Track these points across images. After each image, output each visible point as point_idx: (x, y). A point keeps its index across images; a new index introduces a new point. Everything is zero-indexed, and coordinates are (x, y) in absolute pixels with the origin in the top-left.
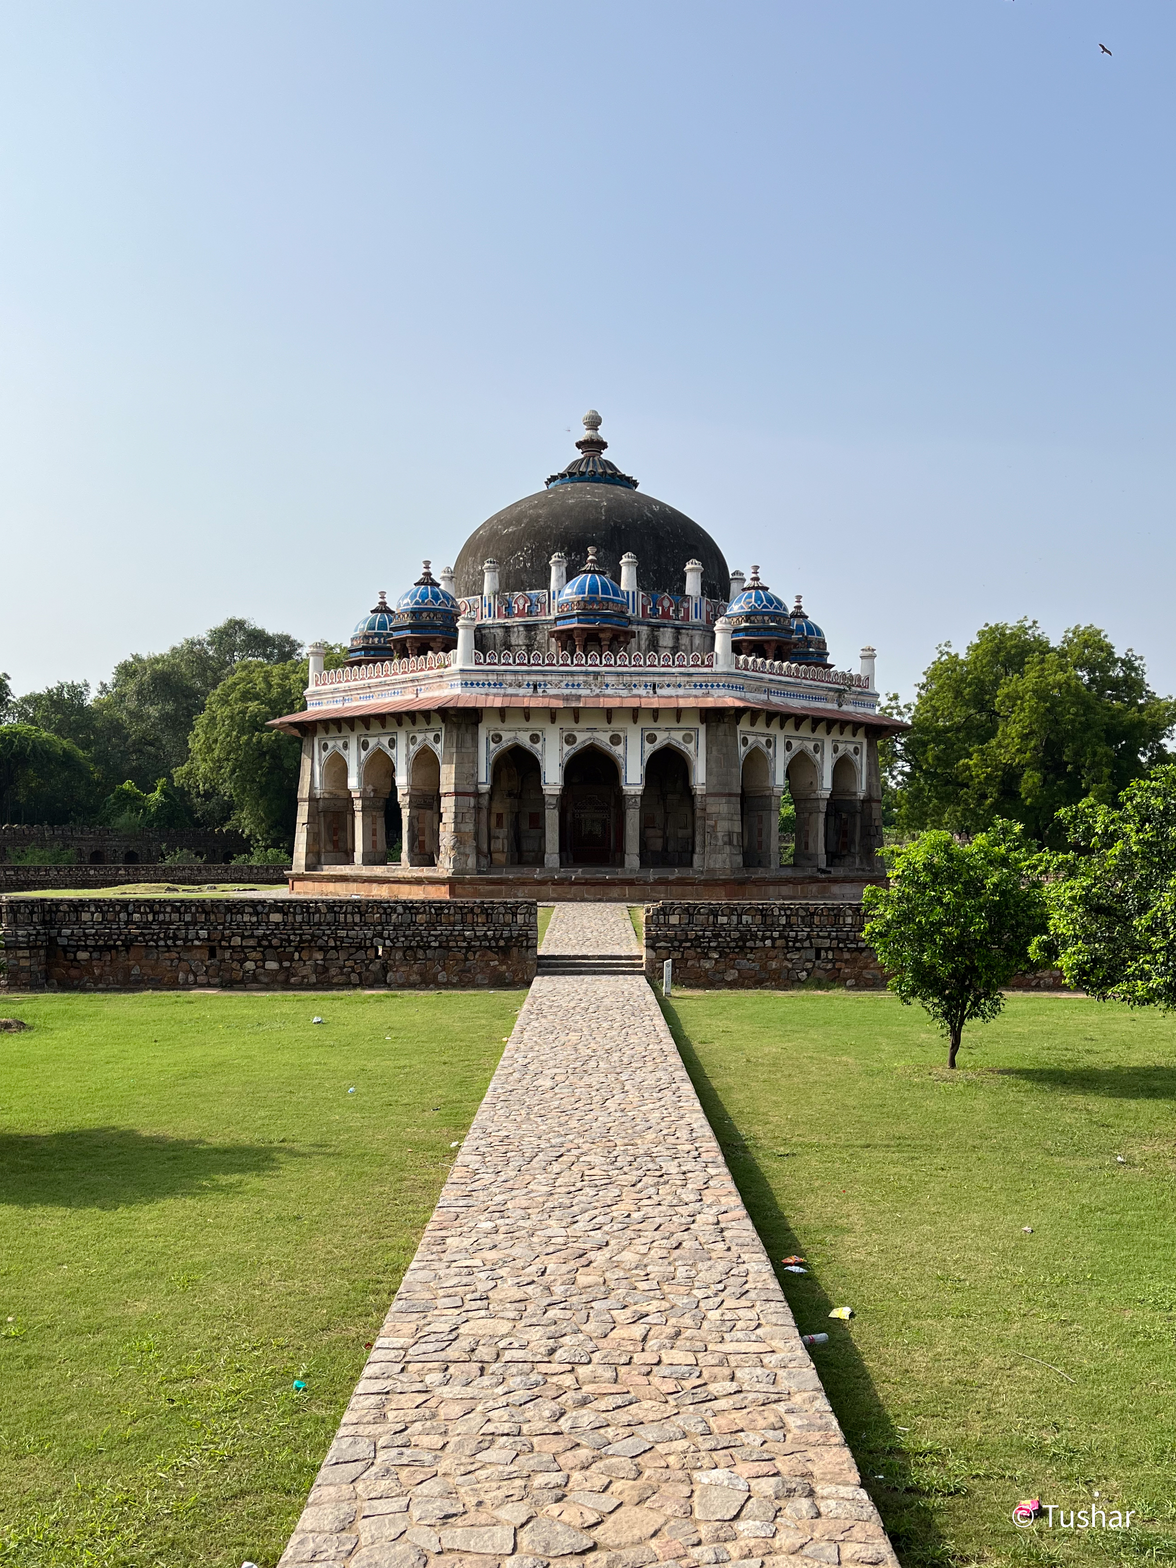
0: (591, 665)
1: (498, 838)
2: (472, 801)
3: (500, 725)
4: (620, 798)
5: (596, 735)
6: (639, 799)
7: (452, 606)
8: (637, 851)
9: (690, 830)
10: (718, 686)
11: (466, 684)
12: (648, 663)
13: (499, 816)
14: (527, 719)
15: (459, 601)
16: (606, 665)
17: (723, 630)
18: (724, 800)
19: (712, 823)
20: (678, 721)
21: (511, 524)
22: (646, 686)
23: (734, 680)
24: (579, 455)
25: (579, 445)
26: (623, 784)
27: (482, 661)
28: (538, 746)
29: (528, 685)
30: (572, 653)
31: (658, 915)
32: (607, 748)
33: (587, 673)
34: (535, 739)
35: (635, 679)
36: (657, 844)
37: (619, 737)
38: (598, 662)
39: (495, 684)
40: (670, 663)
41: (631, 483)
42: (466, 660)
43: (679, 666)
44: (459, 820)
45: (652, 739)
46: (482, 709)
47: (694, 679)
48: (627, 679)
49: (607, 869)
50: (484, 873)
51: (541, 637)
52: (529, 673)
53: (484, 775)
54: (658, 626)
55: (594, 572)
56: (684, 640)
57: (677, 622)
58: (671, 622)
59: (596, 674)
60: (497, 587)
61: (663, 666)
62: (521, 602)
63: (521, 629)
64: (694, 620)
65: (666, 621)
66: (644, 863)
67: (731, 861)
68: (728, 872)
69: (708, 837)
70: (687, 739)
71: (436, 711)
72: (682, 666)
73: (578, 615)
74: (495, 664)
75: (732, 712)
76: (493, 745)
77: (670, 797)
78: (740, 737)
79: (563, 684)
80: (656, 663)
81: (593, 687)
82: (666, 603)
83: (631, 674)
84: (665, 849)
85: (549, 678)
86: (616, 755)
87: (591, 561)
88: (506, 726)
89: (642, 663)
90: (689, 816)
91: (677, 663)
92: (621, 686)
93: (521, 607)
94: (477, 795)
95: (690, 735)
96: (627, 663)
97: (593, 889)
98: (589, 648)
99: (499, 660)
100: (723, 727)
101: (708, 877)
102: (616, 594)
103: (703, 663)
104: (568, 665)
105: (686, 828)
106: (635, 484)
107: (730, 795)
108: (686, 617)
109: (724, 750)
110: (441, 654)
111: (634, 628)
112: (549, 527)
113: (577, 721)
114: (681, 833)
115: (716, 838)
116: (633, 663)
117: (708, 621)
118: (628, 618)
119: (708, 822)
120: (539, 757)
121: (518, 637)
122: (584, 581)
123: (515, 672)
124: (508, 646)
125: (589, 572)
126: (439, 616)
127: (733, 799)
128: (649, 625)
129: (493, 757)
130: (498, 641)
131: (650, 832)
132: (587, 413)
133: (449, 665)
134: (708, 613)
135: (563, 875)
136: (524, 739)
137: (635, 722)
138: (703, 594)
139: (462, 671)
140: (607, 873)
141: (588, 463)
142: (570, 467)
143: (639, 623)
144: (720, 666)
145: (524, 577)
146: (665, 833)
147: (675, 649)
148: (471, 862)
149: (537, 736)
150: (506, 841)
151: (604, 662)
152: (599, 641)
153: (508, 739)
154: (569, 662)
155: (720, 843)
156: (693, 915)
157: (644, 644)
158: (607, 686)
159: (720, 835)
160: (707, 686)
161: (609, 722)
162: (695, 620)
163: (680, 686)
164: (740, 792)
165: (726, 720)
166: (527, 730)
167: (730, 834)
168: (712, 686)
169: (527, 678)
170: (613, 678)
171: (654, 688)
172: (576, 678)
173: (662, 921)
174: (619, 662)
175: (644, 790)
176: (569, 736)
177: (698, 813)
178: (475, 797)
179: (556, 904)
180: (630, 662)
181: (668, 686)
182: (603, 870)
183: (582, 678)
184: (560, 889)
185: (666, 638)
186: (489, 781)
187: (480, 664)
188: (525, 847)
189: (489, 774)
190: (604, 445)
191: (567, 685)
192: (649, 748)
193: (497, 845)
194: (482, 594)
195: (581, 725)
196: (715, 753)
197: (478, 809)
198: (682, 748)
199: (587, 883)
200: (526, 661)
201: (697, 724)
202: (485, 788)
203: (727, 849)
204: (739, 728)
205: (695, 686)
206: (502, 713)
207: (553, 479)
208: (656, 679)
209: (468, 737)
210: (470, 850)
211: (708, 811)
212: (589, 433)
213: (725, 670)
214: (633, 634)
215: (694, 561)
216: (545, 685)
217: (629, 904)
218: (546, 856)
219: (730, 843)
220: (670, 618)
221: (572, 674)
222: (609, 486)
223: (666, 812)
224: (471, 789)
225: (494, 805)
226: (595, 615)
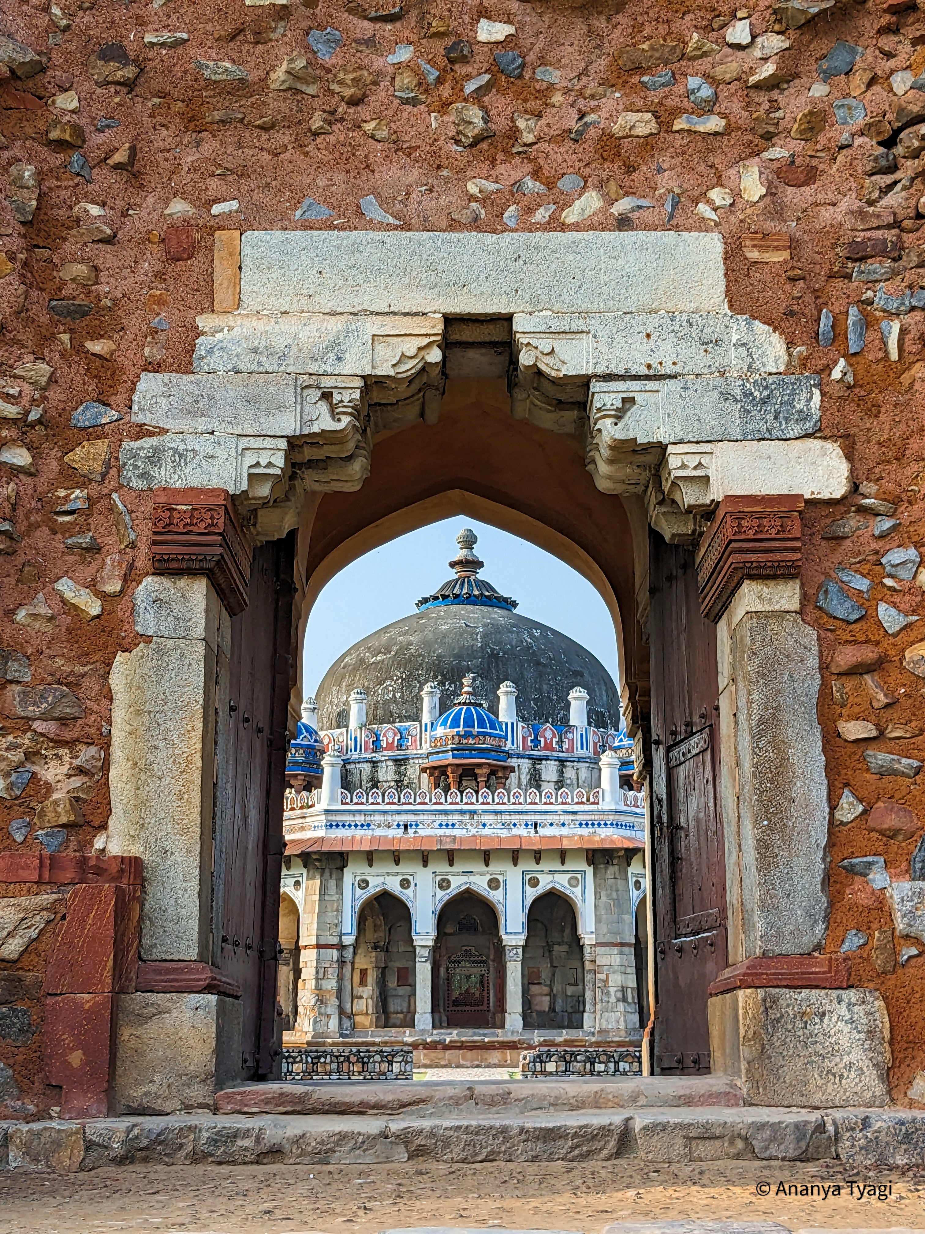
0: (466, 804)
1: (361, 997)
2: (335, 954)
3: (367, 870)
4: (500, 950)
5: (472, 879)
6: (520, 951)
7: (316, 741)
8: (520, 1010)
9: (580, 987)
10: (606, 824)
11: (331, 826)
12: (529, 800)
13: (363, 972)
14: (397, 863)
15: (322, 734)
16: (483, 803)
17: (610, 765)
18: (616, 950)
19: (603, 976)
20: (563, 863)
21: (380, 652)
22: (527, 825)
23: (623, 819)
24: (453, 574)
25: (453, 565)
26: (502, 932)
27: (348, 800)
28: (409, 892)
29: (398, 825)
30: (447, 789)
31: (534, 1062)
32: (484, 893)
33: (462, 812)
34: (405, 884)
35: (515, 818)
36: (544, 1003)
37: (497, 881)
38: (474, 800)
39: (362, 825)
40: (553, 800)
41: (508, 604)
42: (332, 799)
43: (563, 803)
44: (321, 976)
45: (534, 883)
46: (348, 853)
47: (579, 817)
48: (506, 818)
49: (486, 1031)
50: (346, 1036)
51: (412, 771)
52: (399, 812)
53: (349, 924)
54: (540, 759)
55: (470, 704)
56: (569, 773)
57: (561, 754)
58: (555, 754)
59: (473, 813)
60: (365, 719)
61: (545, 803)
62: (390, 734)
63: (390, 763)
64: (579, 752)
65: (548, 753)
66: (527, 1025)
67: (625, 1021)
68: (623, 1033)
69: (599, 992)
70: (575, 881)
71: (297, 856)
72: (566, 803)
73: (453, 750)
74: (362, 804)
75: (622, 853)
76: (359, 892)
77: (556, 948)
78: (631, 880)
79: (436, 824)
80: (537, 800)
81: (469, 826)
82: (549, 734)
83: (510, 813)
84: (552, 1009)
85: (421, 818)
86: (495, 901)
87: (468, 693)
88: (374, 870)
89: (522, 800)
90: (580, 970)
91: (560, 800)
92: (500, 826)
93: (390, 741)
94: (341, 947)
95: (576, 878)
96: (505, 800)
97: (469, 1054)
98: (464, 783)
99: (367, 799)
100: (612, 870)
101: (600, 1039)
102: (493, 727)
103: (588, 800)
104: (441, 804)
105: (576, 984)
106: (514, 604)
107: (622, 945)
108: (571, 749)
109: (614, 895)
110: (304, 793)
111: (513, 762)
112: (420, 655)
113: (451, 865)
114: (570, 990)
115: (608, 994)
116: (512, 801)
117: (596, 753)
118: (507, 752)
119: (599, 976)
120: (410, 905)
121: (387, 772)
122: (459, 713)
123: (385, 812)
124: (375, 783)
125: (465, 704)
126: (301, 751)
127: (626, 949)
128: (530, 757)
129: (358, 904)
130: (364, 778)
131: (535, 989)
132: (461, 532)
133: (312, 806)
134: (595, 744)
135: (437, 1038)
136: (393, 885)
137: (515, 864)
138: (589, 724)
139: (327, 812)
140: (485, 1035)
141: (462, 585)
142: (442, 589)
143: (519, 756)
144: (608, 803)
145: (393, 707)
146: (552, 990)
147: (560, 784)
148: (333, 1024)
149: (408, 881)
150: (370, 1001)
151: (480, 800)
152: (475, 777)
153: (376, 885)
154: (443, 800)
155: (613, 999)
156: (570, 1062)
157: (525, 779)
158: (484, 825)
159: (612, 990)
160: (593, 824)
161: (487, 865)
162: (581, 752)
163: (563, 825)
164: (633, 941)
165: (615, 862)
166: (397, 874)
167: (623, 989)
168: (599, 825)
169: (397, 818)
170: (492, 817)
171: (536, 827)
172: (450, 817)
173: (538, 1068)
174: (497, 800)
175: (527, 940)
176: (443, 880)
177: (588, 966)
178: (338, 950)
179: (428, 1070)
180: (509, 800)
181: (551, 825)
182: (481, 1031)
183: (456, 818)
184: (433, 1054)
185: (549, 771)
186: (355, 932)
187: (347, 804)
188: (392, 1008)
189: (355, 923)
190: (481, 565)
191: (441, 825)
192: (532, 894)
193: (360, 1006)
194: (347, 726)
195: (454, 869)
196: (604, 898)
197: (341, 962)
198: (567, 892)
199: (461, 1046)
200: (396, 800)
201: (583, 866)
202: (349, 940)
203: (621, 1006)
204: (630, 870)
205: (581, 824)
206: (370, 857)
207: (425, 601)
208: (538, 818)
209: (332, 883)
210: (332, 1009)
211: (598, 963)
212: (464, 552)
213: (613, 808)
214: (512, 769)
215: (579, 688)
216: (417, 825)
217: (510, 1070)
218: (417, 1016)
219: (624, 999)
220: (553, 750)
221: (446, 813)
222: (485, 609)
223: (552, 966)
224: (335, 941)
225: (357, 960)
226: (470, 750)
